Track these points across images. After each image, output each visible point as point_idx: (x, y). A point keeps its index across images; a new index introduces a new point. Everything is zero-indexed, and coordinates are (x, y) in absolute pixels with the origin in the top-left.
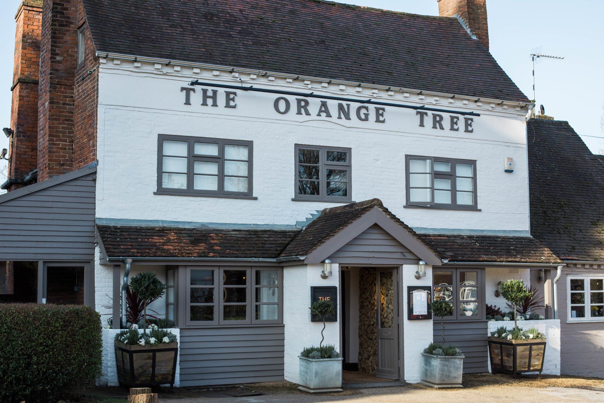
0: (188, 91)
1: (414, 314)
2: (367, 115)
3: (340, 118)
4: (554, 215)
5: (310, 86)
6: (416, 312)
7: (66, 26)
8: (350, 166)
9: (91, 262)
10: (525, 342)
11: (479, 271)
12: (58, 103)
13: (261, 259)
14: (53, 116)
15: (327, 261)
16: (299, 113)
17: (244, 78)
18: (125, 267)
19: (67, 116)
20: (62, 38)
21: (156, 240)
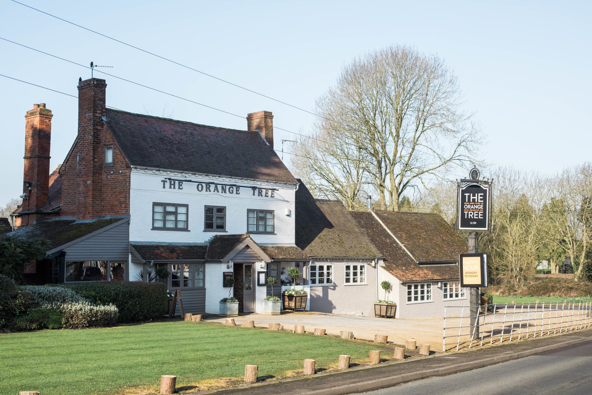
0: (164, 182)
1: (260, 283)
2: (232, 191)
3: (222, 192)
4: (301, 233)
5: (211, 178)
6: (261, 283)
7: (98, 144)
8: (225, 215)
9: (127, 261)
10: (300, 295)
11: (278, 263)
12: (96, 182)
13: (199, 260)
14: (94, 188)
15: (230, 261)
16: (207, 191)
17: (187, 175)
18: (150, 264)
19: (99, 189)
20: (97, 150)
21: (157, 251)
